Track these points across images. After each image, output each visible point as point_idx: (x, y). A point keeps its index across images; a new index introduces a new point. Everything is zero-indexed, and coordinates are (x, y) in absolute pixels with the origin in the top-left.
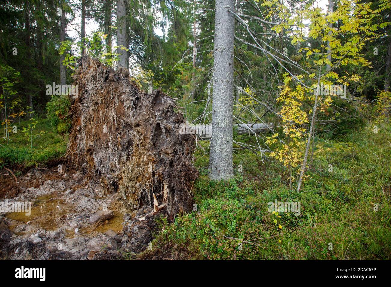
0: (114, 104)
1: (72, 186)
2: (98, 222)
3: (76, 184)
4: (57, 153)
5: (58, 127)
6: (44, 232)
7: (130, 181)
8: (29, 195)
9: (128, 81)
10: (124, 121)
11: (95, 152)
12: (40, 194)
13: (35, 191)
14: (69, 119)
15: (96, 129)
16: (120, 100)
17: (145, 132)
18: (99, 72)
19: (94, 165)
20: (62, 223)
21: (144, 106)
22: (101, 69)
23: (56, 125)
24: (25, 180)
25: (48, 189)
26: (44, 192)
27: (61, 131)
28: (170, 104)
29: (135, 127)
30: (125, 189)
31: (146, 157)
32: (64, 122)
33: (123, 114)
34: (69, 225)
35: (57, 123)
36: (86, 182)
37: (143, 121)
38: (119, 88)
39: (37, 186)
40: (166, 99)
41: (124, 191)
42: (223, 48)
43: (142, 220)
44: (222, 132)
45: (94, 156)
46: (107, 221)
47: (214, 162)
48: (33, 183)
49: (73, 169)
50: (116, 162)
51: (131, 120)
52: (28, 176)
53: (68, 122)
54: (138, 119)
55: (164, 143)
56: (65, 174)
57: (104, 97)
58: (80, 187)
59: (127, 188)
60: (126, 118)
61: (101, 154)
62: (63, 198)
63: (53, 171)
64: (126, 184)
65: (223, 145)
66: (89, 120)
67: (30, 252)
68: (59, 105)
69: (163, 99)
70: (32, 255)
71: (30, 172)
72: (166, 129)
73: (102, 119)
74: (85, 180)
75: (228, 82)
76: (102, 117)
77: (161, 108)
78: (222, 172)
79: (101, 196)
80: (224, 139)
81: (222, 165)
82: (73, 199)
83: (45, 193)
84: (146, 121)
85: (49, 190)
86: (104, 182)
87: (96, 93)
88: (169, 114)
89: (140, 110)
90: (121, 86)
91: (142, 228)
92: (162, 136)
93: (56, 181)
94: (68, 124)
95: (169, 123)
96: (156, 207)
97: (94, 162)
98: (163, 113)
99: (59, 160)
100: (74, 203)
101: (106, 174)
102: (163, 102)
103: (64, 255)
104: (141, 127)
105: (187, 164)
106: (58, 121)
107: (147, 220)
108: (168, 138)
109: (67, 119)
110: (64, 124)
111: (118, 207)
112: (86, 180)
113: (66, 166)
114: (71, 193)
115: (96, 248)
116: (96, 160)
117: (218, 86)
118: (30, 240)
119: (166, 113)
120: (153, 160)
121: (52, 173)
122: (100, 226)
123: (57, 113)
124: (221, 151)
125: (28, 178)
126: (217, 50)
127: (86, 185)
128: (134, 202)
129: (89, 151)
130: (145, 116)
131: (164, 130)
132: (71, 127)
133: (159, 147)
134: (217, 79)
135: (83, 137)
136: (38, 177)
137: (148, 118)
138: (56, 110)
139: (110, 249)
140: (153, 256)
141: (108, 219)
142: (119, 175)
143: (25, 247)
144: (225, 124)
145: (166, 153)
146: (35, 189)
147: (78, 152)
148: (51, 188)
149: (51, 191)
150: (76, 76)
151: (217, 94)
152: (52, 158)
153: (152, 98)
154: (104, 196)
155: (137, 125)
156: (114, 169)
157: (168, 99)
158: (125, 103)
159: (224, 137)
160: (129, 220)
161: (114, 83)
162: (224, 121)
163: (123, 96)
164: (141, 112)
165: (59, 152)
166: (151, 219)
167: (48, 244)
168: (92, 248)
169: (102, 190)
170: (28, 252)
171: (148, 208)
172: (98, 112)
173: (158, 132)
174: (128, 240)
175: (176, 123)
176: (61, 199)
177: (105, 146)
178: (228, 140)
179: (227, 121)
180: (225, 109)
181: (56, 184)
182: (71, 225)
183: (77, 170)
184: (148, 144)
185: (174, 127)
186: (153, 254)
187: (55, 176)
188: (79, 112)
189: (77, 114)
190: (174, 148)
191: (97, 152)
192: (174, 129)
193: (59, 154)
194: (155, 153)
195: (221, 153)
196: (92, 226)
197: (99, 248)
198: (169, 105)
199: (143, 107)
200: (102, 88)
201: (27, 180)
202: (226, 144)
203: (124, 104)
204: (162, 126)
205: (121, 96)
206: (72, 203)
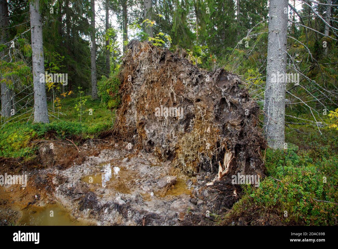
0: (171, 82)
1: (125, 155)
2: (167, 187)
3: (129, 153)
4: (106, 126)
5: (108, 103)
6: (124, 195)
7: (191, 150)
8: (93, 162)
9: (188, 61)
10: (183, 97)
11: (146, 125)
12: (101, 162)
13: (96, 159)
14: (119, 97)
15: (149, 104)
16: (179, 78)
17: (207, 107)
18: (155, 53)
19: (146, 136)
20: (134, 187)
21: (207, 83)
22: (156, 51)
23: (107, 102)
24: (84, 149)
25: (106, 157)
26: (104, 159)
27: (111, 107)
28: (237, 80)
29: (196, 102)
30: (184, 157)
31: (209, 128)
32: (115, 99)
33: (182, 91)
34: (142, 189)
35: (107, 100)
36: (137, 151)
37: (205, 96)
38: (177, 67)
39: (97, 155)
40: (231, 76)
41: (184, 159)
42: (279, 30)
43: (209, 185)
44: (277, 106)
45: (145, 128)
46: (173, 186)
47: (270, 133)
48: (91, 152)
49: (121, 140)
50: (173, 133)
51: (191, 96)
52: (85, 146)
53: (118, 99)
54: (200, 95)
55: (228, 116)
56: (116, 144)
57: (160, 76)
58: (133, 156)
59: (186, 156)
60: (185, 94)
61: (154, 127)
62: (123, 166)
63: (104, 142)
64: (186, 153)
65: (278, 118)
66: (143, 96)
67: (119, 212)
68: (110, 84)
69: (228, 77)
70: (122, 215)
71: (87, 142)
72: (231, 104)
73: (158, 95)
74: (135, 150)
75: (284, 61)
76: (157, 93)
77: (226, 85)
78: (277, 142)
79: (155, 164)
80: (279, 113)
81: (277, 135)
82: (133, 167)
83: (104, 161)
84: (208, 97)
85: (108, 158)
86: (158, 152)
87: (151, 73)
88: (235, 90)
89: (201, 87)
90: (180, 66)
91: (213, 193)
92: (224, 110)
93: (110, 150)
94: (117, 101)
95: (235, 98)
96: (221, 173)
97: (146, 133)
98: (229, 89)
99: (108, 132)
100: (134, 170)
101: (160, 144)
102: (229, 79)
103: (155, 216)
104: (202, 102)
105: (259, 134)
106: (109, 98)
107: (217, 185)
108: (231, 112)
109: (117, 97)
110: (114, 101)
111: (177, 173)
112: (137, 150)
113: (115, 138)
114: (128, 161)
115: (179, 210)
116: (147, 132)
117: (273, 65)
118: (116, 202)
119: (231, 89)
120: (217, 131)
121: (104, 143)
122: (169, 190)
123: (108, 91)
124: (276, 123)
125: (86, 148)
126: (273, 32)
127: (137, 154)
128: (194, 169)
129: (141, 124)
130: (207, 92)
131: (229, 104)
132: (120, 103)
133: (223, 120)
134: (273, 58)
135: (133, 112)
136: (93, 147)
137: (211, 94)
138: (107, 89)
139: (192, 210)
140: (239, 217)
141: (174, 184)
142: (177, 145)
143: (113, 208)
144: (280, 99)
145: (233, 125)
146: (96, 157)
147: (127, 125)
148: (109, 157)
149: (109, 159)
150: (125, 58)
151: (273, 71)
152: (103, 130)
153: (217, 76)
154: (158, 164)
155: (198, 100)
156: (170, 140)
157: (233, 76)
158: (184, 80)
159: (279, 111)
160: (192, 185)
161: (171, 63)
162: (279, 97)
163: (182, 75)
164: (202, 89)
165: (108, 125)
166: (220, 184)
167: (133, 206)
168: (175, 210)
169: (154, 158)
170: (118, 213)
171: (208, 174)
172: (153, 89)
173: (221, 106)
174: (204, 203)
175: (242, 98)
176: (121, 166)
177: (160, 120)
178: (282, 113)
179: (281, 96)
180: (280, 86)
181: (111, 153)
182: (144, 189)
183: (124, 141)
184: (210, 117)
185: (241, 101)
186: (239, 215)
187: (107, 146)
188: (129, 89)
189: (127, 92)
190: (241, 121)
191: (149, 125)
192: (241, 103)
193: (107, 127)
194: (219, 125)
195: (276, 125)
196: (163, 190)
197: (182, 210)
198: (235, 81)
199: (205, 84)
200: (157, 68)
201: (86, 149)
202: (280, 117)
203: (182, 81)
204: (228, 101)
205: (180, 74)
206: (133, 170)
